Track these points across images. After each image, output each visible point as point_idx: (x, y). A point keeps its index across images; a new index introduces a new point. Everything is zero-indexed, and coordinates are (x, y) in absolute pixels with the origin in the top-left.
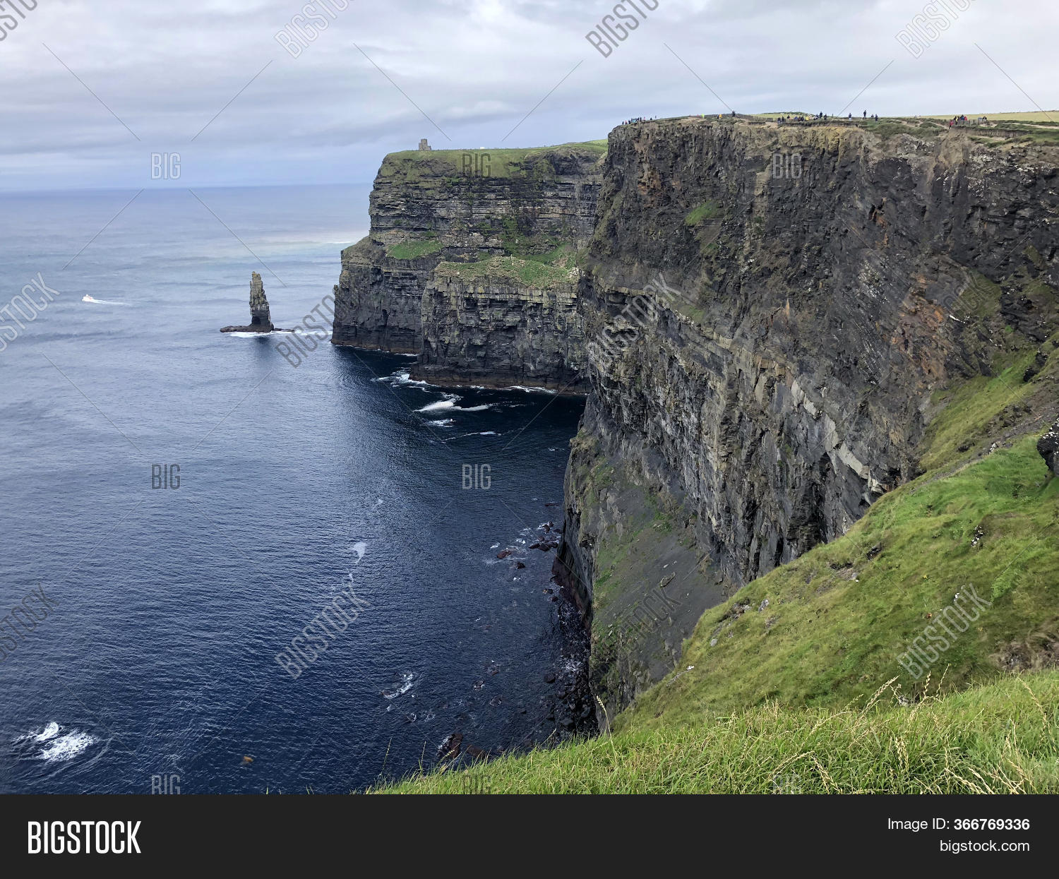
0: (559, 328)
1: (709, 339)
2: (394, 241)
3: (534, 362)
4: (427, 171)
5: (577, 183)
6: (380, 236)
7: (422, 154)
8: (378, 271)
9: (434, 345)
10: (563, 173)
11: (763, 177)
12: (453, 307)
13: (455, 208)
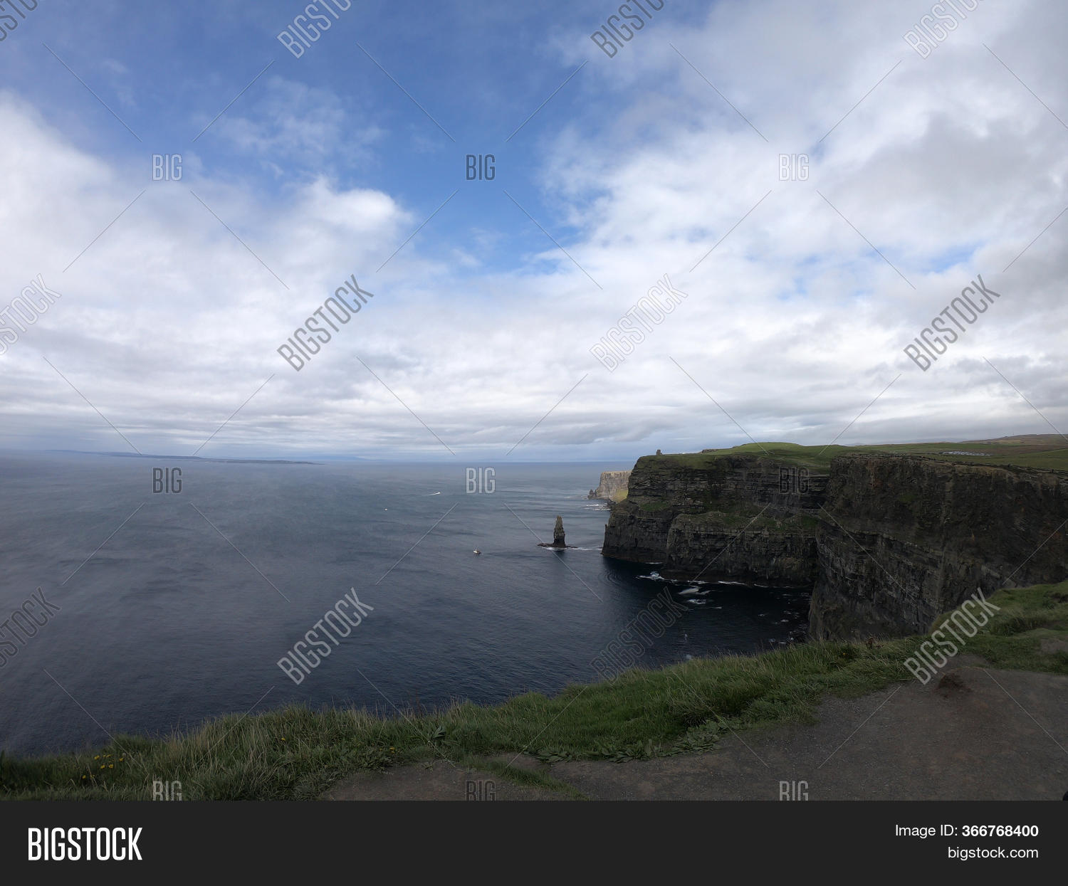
0: (747, 549)
1: (926, 552)
2: (641, 501)
3: (731, 568)
4: (663, 466)
5: (744, 473)
6: (633, 499)
7: (659, 457)
8: (632, 517)
9: (674, 559)
10: (736, 467)
11: (950, 484)
12: (686, 538)
13: (679, 484)
